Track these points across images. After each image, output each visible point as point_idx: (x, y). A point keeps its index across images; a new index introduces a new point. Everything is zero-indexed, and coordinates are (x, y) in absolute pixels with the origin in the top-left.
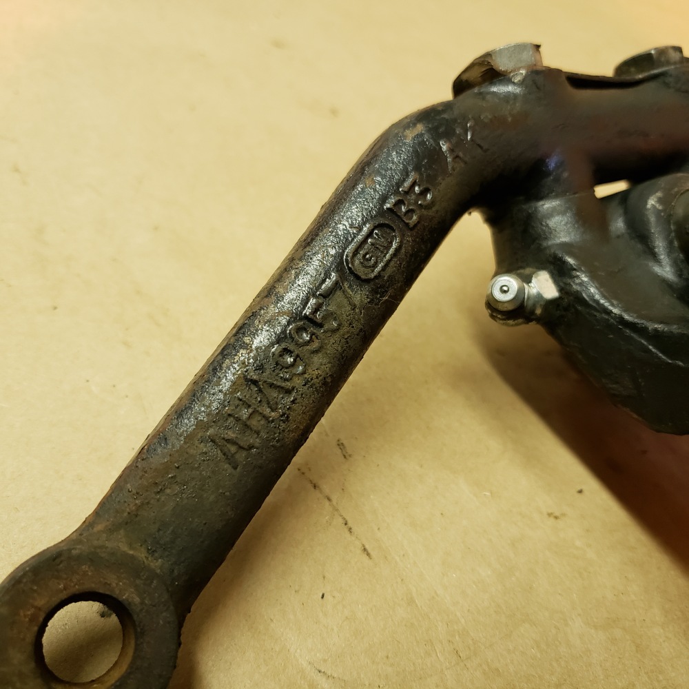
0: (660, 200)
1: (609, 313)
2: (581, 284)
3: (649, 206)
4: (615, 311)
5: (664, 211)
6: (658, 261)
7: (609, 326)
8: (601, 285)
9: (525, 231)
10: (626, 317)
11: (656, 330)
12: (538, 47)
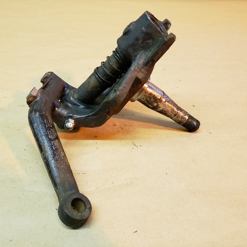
0: (72, 98)
1: (83, 117)
2: (76, 117)
3: (72, 100)
4: (84, 116)
5: (74, 99)
6: (80, 106)
7: (85, 119)
8: (78, 115)
9: (60, 116)
10: (86, 116)
11: (91, 115)
12: (35, 87)
